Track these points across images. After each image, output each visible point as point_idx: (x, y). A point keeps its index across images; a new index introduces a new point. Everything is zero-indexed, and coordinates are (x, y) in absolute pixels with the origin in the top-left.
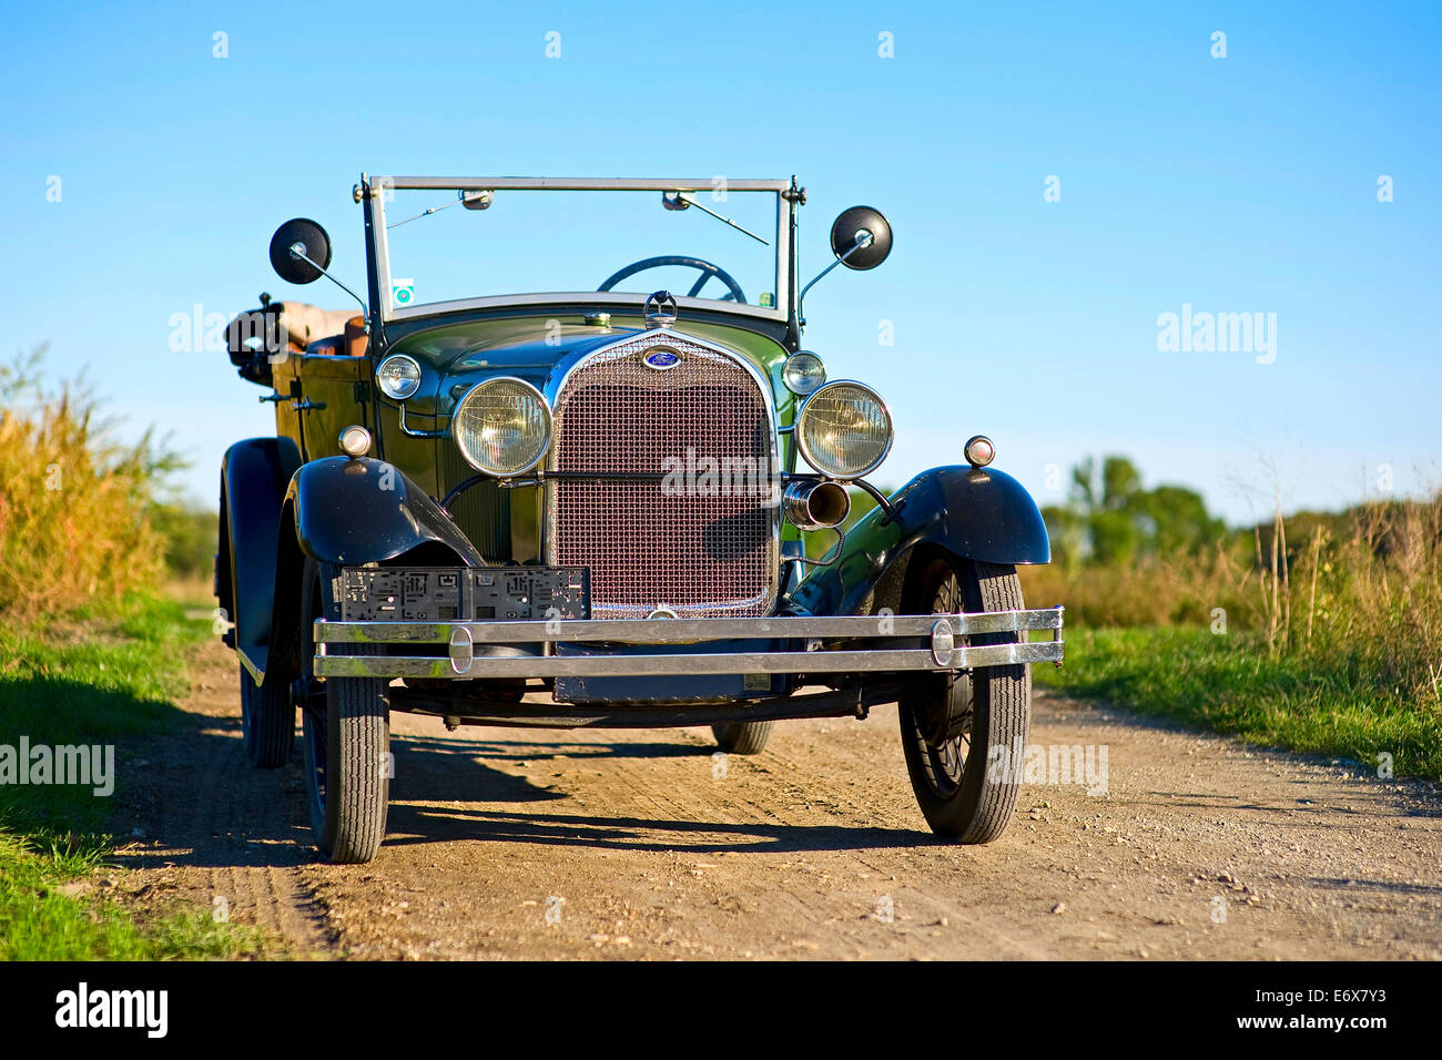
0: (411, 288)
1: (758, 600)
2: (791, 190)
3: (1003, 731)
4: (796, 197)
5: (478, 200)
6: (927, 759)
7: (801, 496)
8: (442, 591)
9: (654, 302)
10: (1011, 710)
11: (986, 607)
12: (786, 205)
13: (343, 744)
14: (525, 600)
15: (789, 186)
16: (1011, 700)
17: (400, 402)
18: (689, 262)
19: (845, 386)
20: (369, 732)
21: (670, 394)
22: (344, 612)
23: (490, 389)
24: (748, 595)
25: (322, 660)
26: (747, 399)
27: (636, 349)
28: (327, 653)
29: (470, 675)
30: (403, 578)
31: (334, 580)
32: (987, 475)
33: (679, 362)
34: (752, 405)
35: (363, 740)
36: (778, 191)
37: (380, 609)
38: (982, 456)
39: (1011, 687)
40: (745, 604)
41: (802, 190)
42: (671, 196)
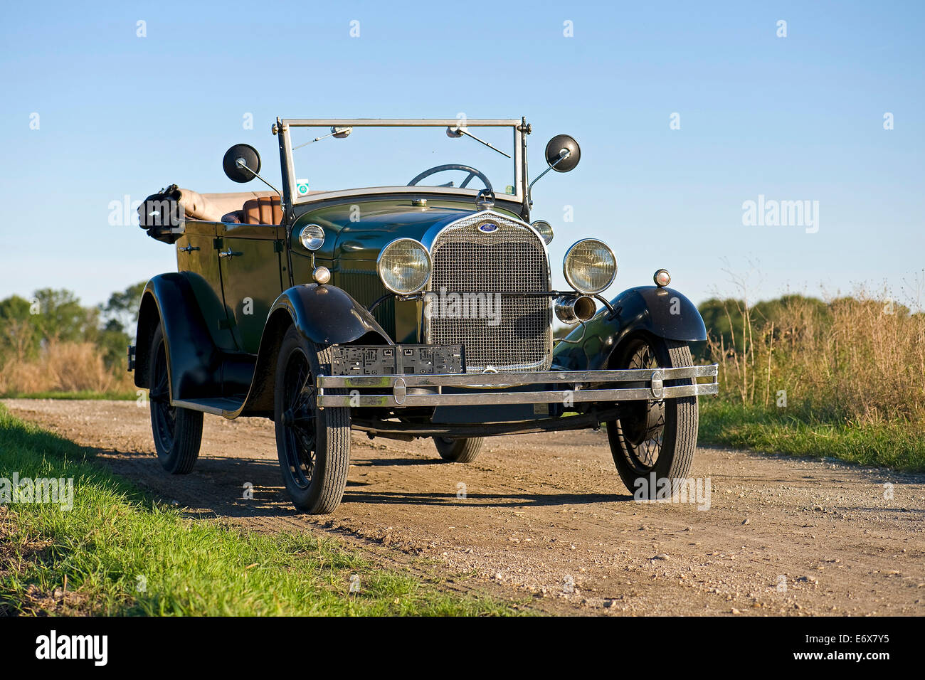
0: (307, 184)
1: (542, 362)
2: (522, 125)
3: (684, 434)
4: (526, 130)
5: (344, 133)
6: (627, 453)
7: (565, 304)
8: (385, 359)
9: (482, 195)
10: (688, 422)
11: (673, 365)
12: (519, 134)
13: (328, 445)
14: (430, 363)
15: (520, 123)
16: (689, 416)
17: (312, 252)
18: (462, 168)
19: (591, 241)
20: (343, 438)
21: (493, 247)
22: (333, 371)
23: (399, 245)
24: (537, 360)
25: (321, 398)
26: (535, 250)
27: (474, 222)
28: (324, 394)
29: (403, 405)
30: (364, 352)
31: (318, 353)
32: (666, 291)
33: (498, 229)
34: (538, 253)
35: (339, 442)
36: (514, 126)
37: (352, 369)
38: (664, 281)
39: (688, 409)
40: (534, 365)
41: (529, 125)
42: (454, 129)
